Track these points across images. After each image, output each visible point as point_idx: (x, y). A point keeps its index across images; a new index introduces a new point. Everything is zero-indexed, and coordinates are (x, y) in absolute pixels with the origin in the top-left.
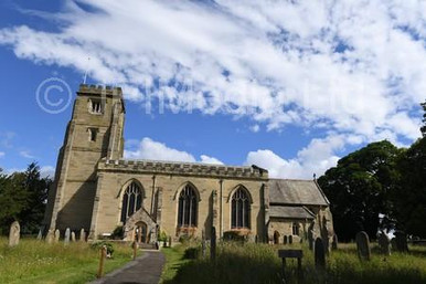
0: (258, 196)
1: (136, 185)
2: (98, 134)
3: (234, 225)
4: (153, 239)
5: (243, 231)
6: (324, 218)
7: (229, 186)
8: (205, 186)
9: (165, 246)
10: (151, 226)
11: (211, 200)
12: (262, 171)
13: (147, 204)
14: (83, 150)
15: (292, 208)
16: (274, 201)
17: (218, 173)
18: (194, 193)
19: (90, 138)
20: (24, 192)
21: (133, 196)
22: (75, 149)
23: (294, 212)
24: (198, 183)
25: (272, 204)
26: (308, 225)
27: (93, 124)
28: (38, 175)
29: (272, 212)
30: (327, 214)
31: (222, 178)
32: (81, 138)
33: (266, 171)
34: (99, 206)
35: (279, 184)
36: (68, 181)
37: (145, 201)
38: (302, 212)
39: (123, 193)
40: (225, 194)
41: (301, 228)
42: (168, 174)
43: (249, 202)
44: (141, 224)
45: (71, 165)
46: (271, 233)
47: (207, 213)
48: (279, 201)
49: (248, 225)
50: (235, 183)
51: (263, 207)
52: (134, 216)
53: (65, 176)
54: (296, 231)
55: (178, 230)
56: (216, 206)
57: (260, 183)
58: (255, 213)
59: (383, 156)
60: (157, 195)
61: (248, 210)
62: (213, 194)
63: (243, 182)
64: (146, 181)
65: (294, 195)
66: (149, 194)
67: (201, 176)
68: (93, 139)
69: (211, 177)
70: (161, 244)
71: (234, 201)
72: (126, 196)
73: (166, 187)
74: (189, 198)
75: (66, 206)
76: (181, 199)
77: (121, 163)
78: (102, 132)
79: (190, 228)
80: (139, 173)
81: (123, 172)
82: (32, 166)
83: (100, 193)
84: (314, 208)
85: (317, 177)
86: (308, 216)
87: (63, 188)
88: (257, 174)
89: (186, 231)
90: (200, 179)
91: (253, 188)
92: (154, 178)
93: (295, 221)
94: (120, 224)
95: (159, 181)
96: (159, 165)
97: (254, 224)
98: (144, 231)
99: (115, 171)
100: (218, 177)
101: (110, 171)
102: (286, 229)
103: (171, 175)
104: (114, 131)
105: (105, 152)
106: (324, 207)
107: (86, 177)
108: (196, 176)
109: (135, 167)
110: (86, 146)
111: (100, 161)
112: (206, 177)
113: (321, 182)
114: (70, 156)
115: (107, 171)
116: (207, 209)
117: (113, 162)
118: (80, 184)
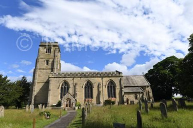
0: (119, 84)
1: (66, 83)
2: (49, 62)
3: (109, 97)
4: (74, 106)
5: (113, 99)
6: (148, 91)
7: (106, 80)
8: (95, 81)
9: (79, 108)
10: (73, 100)
11: (98, 87)
12: (119, 73)
13: (71, 91)
14: (43, 69)
15: (134, 88)
16: (126, 85)
17: (101, 75)
18: (91, 85)
19: (46, 64)
20: (21, 88)
21: (65, 87)
22: (40, 69)
23: (135, 90)
24: (92, 80)
25: (125, 87)
26: (141, 95)
27: (47, 58)
28: (26, 81)
29: (125, 90)
30: (149, 89)
31: (103, 77)
32: (42, 64)
33: (122, 73)
34: (51, 93)
35: (127, 78)
36: (38, 83)
37: (70, 89)
38: (138, 89)
39: (60, 86)
40: (104, 84)
41: (138, 97)
42: (79, 77)
43: (115, 87)
44: (69, 100)
45: (39, 76)
46: (125, 100)
47: (97, 93)
48: (128, 85)
49: (115, 97)
50: (108, 79)
51: (121, 89)
52: (65, 96)
53: (36, 81)
54: (136, 98)
55: (85, 101)
56: (101, 89)
57: (119, 78)
58: (117, 91)
59: (173, 63)
60: (75, 87)
61: (115, 90)
62: (99, 84)
63: (112, 78)
64: (70, 81)
65: (135, 82)
66: (71, 86)
67: (93, 77)
68: (47, 64)
69: (98, 77)
70: (77, 108)
71: (108, 87)
72: (62, 88)
73: (79, 83)
74: (89, 87)
75: (38, 93)
76: (85, 87)
77: (59, 74)
78: (51, 61)
79: (90, 99)
80: (67, 77)
81: (60, 77)
82: (23, 77)
83: (51, 87)
84: (143, 87)
85: (144, 74)
86: (141, 91)
87: (36, 86)
88: (118, 74)
89: (88, 101)
90: (93, 78)
91: (116, 80)
92: (73, 79)
93: (136, 93)
94: (60, 99)
95: (76, 80)
96: (75, 74)
97: (117, 96)
98: (70, 102)
99: (56, 77)
100: (101, 77)
101: (54, 77)
102: (132, 98)
103: (81, 77)
104: (56, 60)
105: (52, 69)
106: (148, 86)
107: (45, 81)
108: (91, 77)
109: (65, 75)
110: (45, 68)
111: (50, 73)
112: (95, 77)
113: (146, 76)
114: (38, 72)
115: (53, 77)
116: (97, 91)
117: (56, 73)
118: (43, 84)
